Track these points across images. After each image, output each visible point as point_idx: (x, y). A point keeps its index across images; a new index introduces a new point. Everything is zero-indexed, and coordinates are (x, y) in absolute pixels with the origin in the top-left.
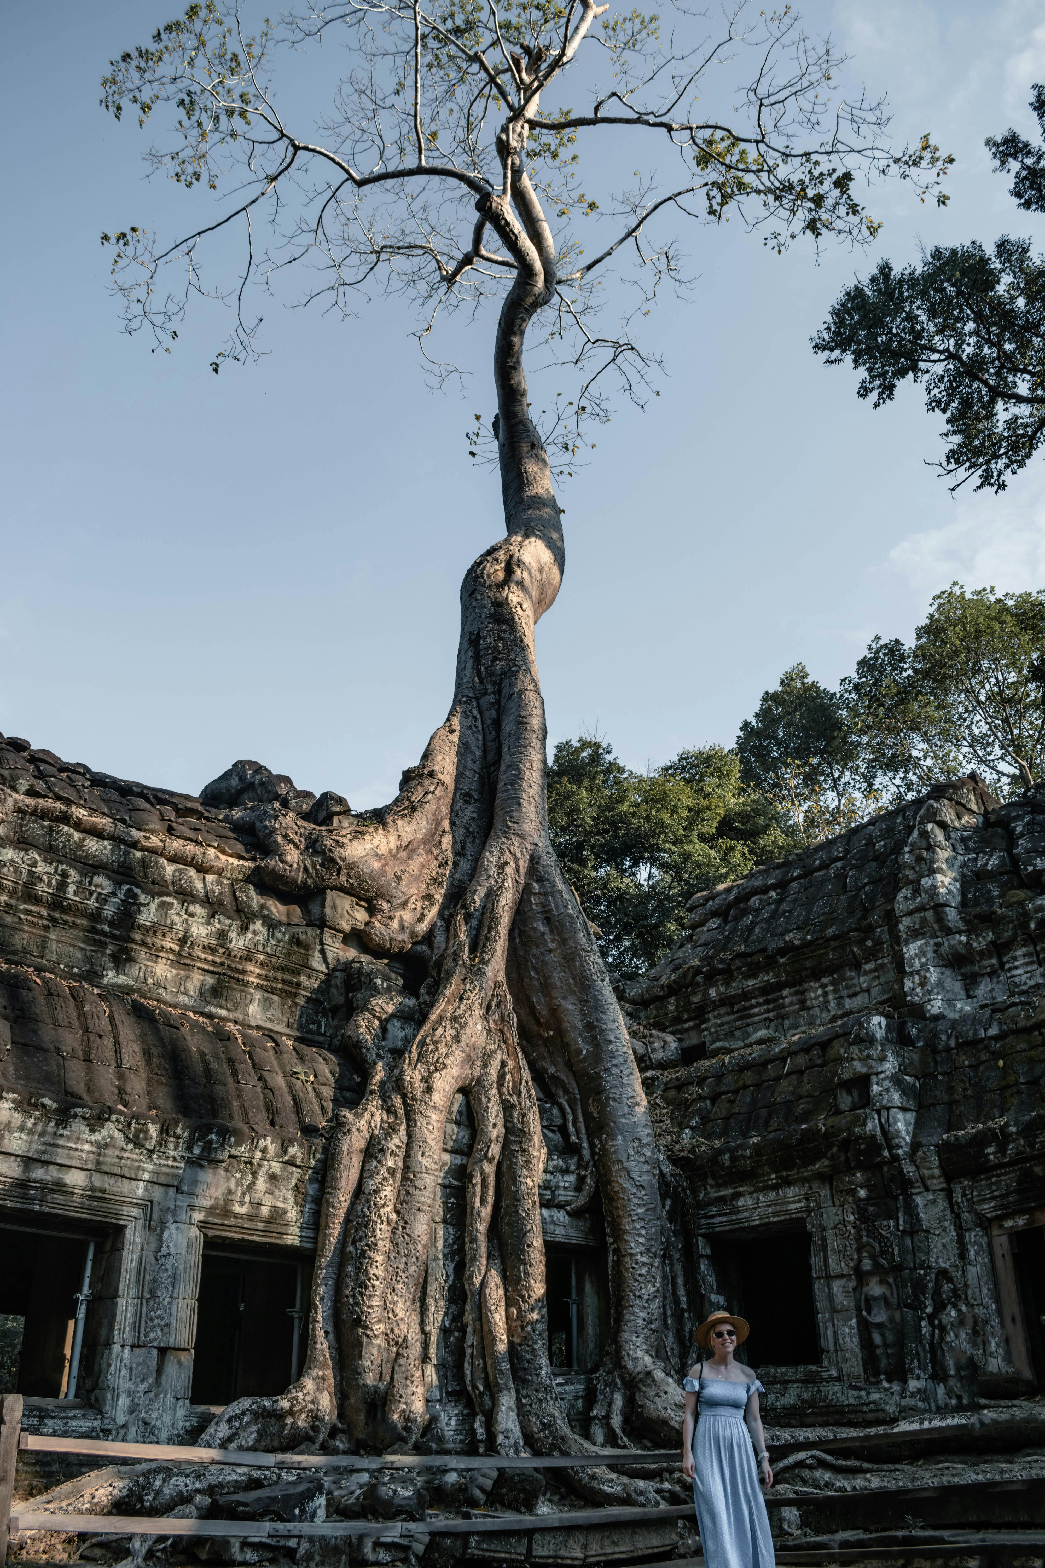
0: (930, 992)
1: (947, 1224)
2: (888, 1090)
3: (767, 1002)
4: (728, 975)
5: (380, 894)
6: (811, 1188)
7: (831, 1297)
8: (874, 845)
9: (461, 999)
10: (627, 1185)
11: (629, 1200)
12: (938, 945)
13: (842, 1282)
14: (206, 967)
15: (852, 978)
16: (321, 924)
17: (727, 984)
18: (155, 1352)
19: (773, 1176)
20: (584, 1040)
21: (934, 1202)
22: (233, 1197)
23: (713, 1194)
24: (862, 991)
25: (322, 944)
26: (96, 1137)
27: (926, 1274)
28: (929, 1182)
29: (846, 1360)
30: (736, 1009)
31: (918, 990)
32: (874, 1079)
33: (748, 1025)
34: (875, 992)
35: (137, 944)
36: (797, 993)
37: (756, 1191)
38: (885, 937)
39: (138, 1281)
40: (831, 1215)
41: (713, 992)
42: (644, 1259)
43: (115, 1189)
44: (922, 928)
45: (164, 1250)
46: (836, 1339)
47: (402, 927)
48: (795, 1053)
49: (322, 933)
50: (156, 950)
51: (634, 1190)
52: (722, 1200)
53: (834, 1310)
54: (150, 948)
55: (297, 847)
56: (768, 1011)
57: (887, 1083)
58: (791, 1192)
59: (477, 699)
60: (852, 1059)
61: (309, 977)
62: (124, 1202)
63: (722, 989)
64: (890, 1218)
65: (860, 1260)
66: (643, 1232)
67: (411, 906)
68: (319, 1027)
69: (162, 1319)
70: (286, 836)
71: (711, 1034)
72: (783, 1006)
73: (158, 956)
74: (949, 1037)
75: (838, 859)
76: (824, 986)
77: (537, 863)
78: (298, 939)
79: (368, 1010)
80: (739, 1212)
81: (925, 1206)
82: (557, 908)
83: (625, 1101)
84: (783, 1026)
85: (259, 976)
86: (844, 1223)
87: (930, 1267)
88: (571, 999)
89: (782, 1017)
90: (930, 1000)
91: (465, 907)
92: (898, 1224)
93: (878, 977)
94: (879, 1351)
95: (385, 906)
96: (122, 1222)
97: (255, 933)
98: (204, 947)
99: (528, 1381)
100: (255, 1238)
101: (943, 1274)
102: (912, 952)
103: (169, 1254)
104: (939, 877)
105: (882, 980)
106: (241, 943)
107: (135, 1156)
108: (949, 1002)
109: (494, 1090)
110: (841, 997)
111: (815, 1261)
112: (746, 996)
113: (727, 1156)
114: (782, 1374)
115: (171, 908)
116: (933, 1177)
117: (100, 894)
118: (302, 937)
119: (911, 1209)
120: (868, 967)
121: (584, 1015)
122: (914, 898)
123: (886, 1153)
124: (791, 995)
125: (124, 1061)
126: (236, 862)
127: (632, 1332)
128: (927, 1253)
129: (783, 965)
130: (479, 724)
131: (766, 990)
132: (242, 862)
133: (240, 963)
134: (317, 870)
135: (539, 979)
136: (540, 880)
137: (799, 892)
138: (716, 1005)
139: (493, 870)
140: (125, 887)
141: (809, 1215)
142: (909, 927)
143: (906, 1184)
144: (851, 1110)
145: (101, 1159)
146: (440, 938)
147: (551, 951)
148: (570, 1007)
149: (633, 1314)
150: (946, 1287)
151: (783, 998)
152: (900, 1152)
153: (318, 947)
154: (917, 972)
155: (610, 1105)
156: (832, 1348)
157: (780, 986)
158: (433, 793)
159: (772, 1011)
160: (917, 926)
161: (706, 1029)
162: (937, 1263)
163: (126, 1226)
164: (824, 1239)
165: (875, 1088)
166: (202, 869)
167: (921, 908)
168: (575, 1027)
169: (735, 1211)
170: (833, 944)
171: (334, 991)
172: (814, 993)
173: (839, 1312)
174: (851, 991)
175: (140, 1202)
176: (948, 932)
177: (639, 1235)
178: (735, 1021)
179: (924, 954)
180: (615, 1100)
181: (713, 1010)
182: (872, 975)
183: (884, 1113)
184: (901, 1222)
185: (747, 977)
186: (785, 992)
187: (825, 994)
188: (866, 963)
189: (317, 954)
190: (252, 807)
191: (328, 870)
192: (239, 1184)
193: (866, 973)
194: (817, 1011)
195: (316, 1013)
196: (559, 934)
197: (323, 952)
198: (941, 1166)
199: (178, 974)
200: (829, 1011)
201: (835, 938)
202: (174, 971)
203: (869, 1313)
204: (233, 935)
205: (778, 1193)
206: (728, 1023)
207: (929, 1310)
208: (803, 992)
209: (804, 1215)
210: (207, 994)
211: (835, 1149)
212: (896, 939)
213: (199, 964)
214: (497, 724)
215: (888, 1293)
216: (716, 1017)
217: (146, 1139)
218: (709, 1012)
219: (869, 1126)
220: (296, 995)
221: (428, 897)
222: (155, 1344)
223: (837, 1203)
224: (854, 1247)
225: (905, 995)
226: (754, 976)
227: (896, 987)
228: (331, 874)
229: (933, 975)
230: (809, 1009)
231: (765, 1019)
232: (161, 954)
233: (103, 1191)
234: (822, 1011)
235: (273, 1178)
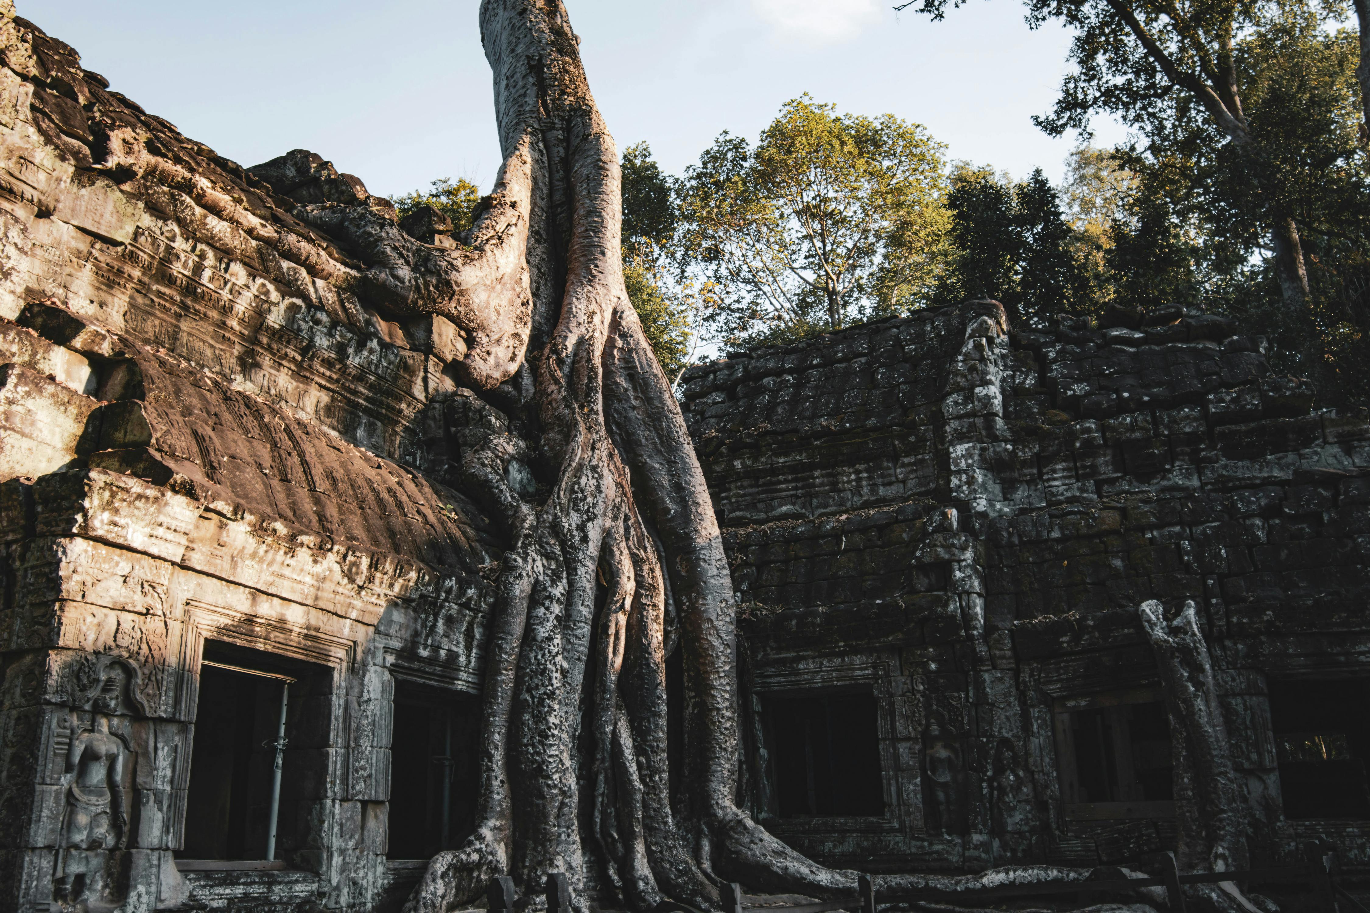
0: (975, 491)
1: (1012, 699)
2: (970, 577)
3: (795, 480)
4: (756, 450)
5: (482, 327)
6: (879, 658)
7: (896, 756)
8: (903, 348)
9: (593, 449)
10: (716, 643)
11: (718, 657)
12: (983, 449)
13: (908, 744)
14: (324, 383)
15: (889, 468)
16: (428, 349)
17: (755, 459)
18: (359, 805)
19: (842, 644)
20: (673, 500)
21: (1001, 679)
22: (418, 639)
23: (773, 656)
24: (898, 481)
25: (426, 371)
26: (318, 569)
27: (988, 742)
28: (999, 662)
29: (909, 814)
30: (761, 482)
31: (965, 488)
32: (956, 566)
33: (773, 499)
34: (911, 483)
35: (262, 347)
36: (828, 475)
37: (819, 657)
38: (930, 435)
39: (344, 729)
40: (900, 682)
41: (738, 464)
42: (728, 714)
43: (328, 628)
44: (969, 432)
45: (365, 694)
46: (899, 794)
47: (497, 365)
48: (852, 532)
49: (427, 360)
50: (280, 358)
51: (722, 649)
52: (783, 662)
53: (898, 768)
54: (274, 354)
55: (407, 263)
56: (796, 488)
57: (968, 571)
58: (858, 660)
59: (543, 132)
60: (935, 545)
61: (409, 405)
62: (332, 642)
63: (749, 463)
64: (959, 690)
65: (928, 725)
66: (728, 688)
67: (504, 343)
68: (415, 459)
69: (365, 769)
70: (395, 248)
71: (731, 503)
72: (813, 485)
73: (280, 364)
74: (1010, 535)
75: (862, 355)
76: (857, 472)
77: (621, 317)
78: (406, 363)
79: (489, 448)
80: (800, 674)
81: (992, 682)
82: (641, 366)
83: (714, 563)
84: (811, 504)
85: (367, 399)
86: (913, 691)
87: (993, 736)
88: (657, 458)
89: (810, 496)
90: (975, 498)
91: (555, 351)
92: (967, 697)
93: (916, 471)
94: (942, 807)
95: (485, 340)
96: (331, 664)
97: (371, 351)
98: (323, 360)
99: (656, 828)
100: (433, 683)
101: (1005, 742)
102: (959, 453)
103: (369, 700)
104: (992, 387)
105: (920, 473)
106: (357, 360)
107: (346, 592)
108: (991, 502)
109: (623, 544)
110: (875, 484)
111: (882, 724)
112: (774, 471)
113: (794, 622)
114: (841, 824)
115: (299, 312)
116: (1003, 657)
117: (234, 284)
118: (410, 362)
119: (979, 685)
120: (906, 460)
121: (673, 475)
122: (965, 404)
123: (963, 633)
124: (822, 476)
125: (317, 484)
126: (343, 269)
127: (719, 782)
128: (991, 723)
129: (817, 447)
130: (545, 159)
131: (795, 469)
132: (348, 270)
133: (352, 382)
134: (429, 292)
135: (620, 435)
136: (624, 336)
137: (819, 380)
138: (739, 476)
139: (582, 318)
140: (259, 281)
141: (877, 682)
142: (956, 430)
143: (977, 661)
144: (927, 591)
145: (320, 594)
146: (527, 381)
147: (634, 408)
148: (657, 466)
149: (720, 765)
150: (1008, 754)
151: (814, 478)
152: (975, 632)
153: (422, 374)
154: (965, 472)
155: (700, 566)
156: (894, 801)
157: (812, 467)
158: (516, 225)
159: (801, 488)
160: (964, 430)
161: (726, 498)
162: (999, 732)
163: (334, 669)
164: (892, 705)
165: (958, 574)
166: (313, 271)
167: (973, 414)
168: (663, 487)
169: (797, 672)
170: (873, 435)
171: (432, 423)
172: (848, 478)
173: (903, 771)
174: (886, 480)
175: (345, 642)
176: (995, 439)
177: (725, 691)
178: (758, 493)
179: (971, 456)
180: (705, 561)
181: (736, 481)
182: (909, 468)
183: (965, 597)
184: (971, 694)
185: (778, 455)
186: (817, 473)
187: (859, 480)
188: (906, 456)
189: (419, 381)
190: (331, 207)
191: (441, 293)
192: (424, 626)
193: (904, 465)
194: (849, 495)
195: (412, 444)
196: (642, 392)
197: (425, 380)
198: (1014, 648)
199: (297, 387)
200: (861, 496)
201: (874, 429)
202: (295, 384)
203: (934, 772)
204: (351, 351)
205: (843, 660)
206: (750, 494)
207: (989, 773)
208: (835, 475)
209: (871, 681)
210: (322, 413)
211: (912, 625)
212: (940, 436)
213: (316, 379)
214: (567, 163)
215: (952, 756)
216: (737, 488)
217: (357, 573)
218: (730, 482)
219: (951, 607)
220: (397, 423)
221: (516, 336)
222: (360, 797)
223: (907, 673)
224: (923, 713)
225: (951, 491)
226: (786, 455)
227: (941, 482)
228: (443, 299)
229: (979, 476)
230: (840, 491)
231: (792, 496)
232: (284, 363)
233: (317, 629)
234: (853, 495)
235: (449, 620)
